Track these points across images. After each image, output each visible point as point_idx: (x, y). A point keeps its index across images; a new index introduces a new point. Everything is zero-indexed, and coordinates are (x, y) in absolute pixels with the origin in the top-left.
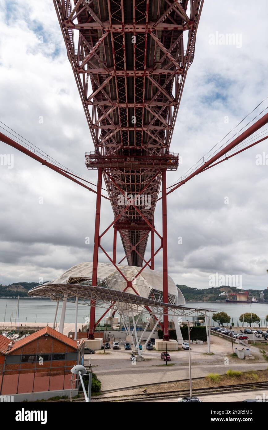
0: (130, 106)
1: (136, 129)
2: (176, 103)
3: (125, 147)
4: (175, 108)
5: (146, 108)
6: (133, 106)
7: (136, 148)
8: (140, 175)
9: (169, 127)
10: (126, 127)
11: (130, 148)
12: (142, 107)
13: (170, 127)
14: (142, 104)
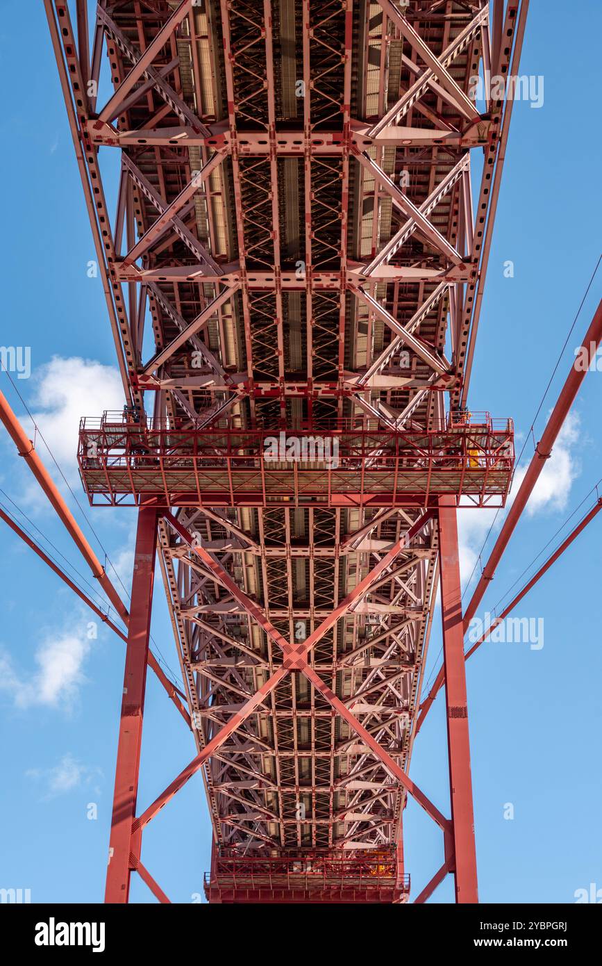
0: (288, 148)
1: (314, 283)
2: (492, 128)
3: (266, 387)
4: (491, 154)
5: (357, 157)
6: (302, 148)
7: (316, 394)
8: (333, 561)
9: (462, 268)
10: (269, 270)
11: (288, 392)
12: (339, 154)
13: (469, 267)
14: (340, 136)
